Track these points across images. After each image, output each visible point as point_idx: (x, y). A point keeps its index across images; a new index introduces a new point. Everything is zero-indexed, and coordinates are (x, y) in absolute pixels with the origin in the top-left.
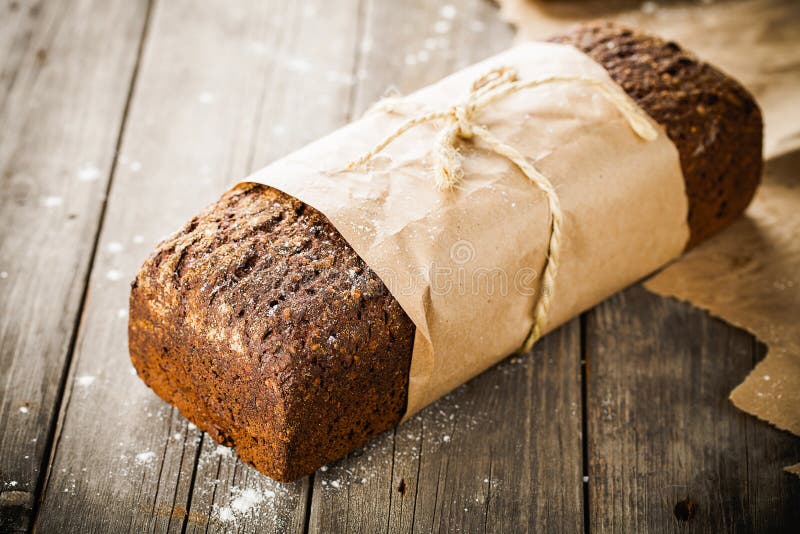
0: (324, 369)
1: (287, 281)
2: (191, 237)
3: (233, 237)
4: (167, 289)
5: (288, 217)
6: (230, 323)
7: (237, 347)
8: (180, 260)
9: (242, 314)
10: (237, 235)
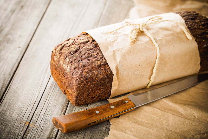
0: (87, 79)
1: (84, 56)
2: (67, 42)
3: (76, 44)
4: (58, 54)
5: (90, 42)
6: (68, 64)
7: (69, 70)
8: (62, 47)
9: (71, 62)
10: (77, 44)
